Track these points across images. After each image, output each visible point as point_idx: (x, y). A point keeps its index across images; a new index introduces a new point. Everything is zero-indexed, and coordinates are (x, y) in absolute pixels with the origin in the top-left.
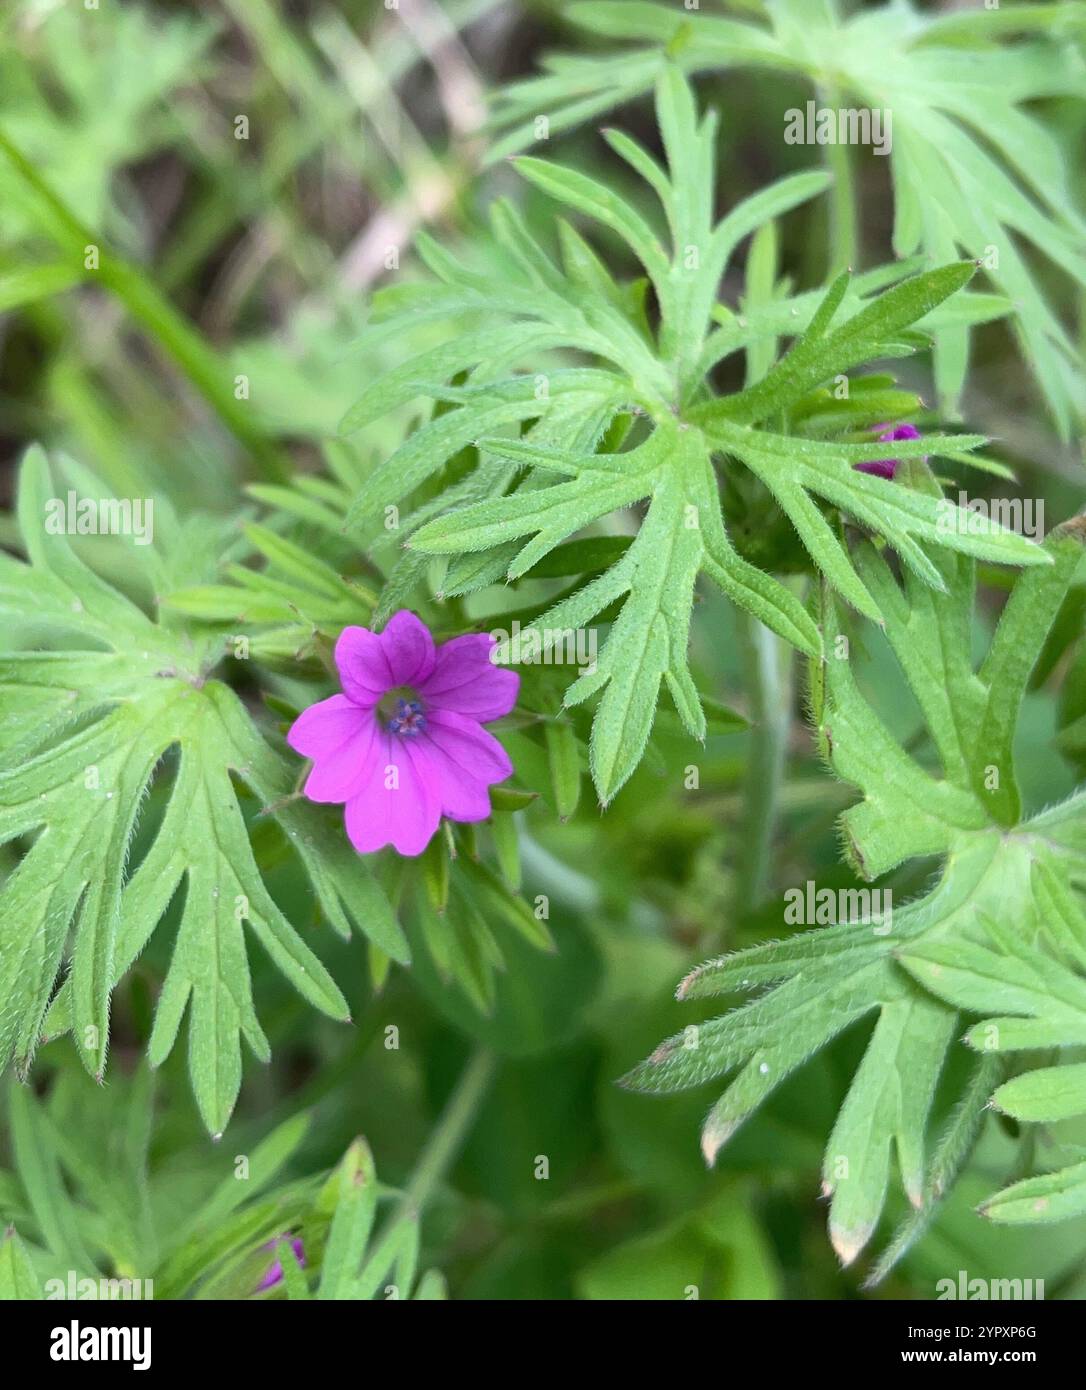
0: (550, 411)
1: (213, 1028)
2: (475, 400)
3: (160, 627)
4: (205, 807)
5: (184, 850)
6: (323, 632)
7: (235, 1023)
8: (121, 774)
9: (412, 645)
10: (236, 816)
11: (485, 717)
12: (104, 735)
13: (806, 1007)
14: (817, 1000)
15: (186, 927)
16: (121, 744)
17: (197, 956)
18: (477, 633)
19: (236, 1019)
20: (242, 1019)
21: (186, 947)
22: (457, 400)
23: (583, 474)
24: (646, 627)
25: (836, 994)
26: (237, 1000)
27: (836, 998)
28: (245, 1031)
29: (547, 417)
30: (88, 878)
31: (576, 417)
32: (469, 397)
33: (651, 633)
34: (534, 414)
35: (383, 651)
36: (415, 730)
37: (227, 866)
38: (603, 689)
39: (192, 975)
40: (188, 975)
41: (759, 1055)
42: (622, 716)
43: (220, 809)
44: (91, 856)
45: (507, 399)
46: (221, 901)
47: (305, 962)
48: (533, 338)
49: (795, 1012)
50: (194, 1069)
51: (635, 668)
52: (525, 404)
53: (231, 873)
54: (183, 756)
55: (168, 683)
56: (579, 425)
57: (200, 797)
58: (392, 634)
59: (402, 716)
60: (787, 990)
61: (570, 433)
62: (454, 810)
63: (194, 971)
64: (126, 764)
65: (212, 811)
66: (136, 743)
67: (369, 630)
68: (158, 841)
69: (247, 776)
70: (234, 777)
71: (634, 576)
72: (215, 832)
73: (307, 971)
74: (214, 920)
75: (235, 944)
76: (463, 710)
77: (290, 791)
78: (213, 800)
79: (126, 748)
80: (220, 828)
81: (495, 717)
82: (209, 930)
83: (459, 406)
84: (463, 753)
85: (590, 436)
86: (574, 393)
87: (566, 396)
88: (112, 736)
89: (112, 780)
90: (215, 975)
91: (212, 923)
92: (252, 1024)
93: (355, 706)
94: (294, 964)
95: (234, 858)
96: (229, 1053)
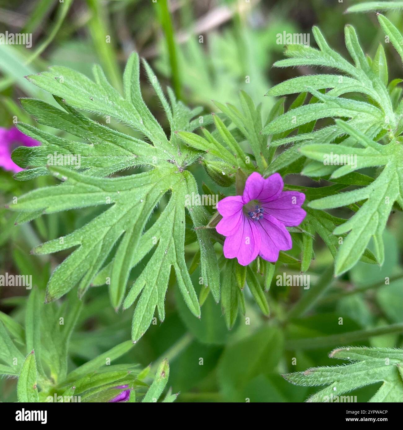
0: (356, 117)
1: (147, 302)
2: (329, 102)
3: (170, 142)
4: (173, 218)
5: (161, 232)
6: (241, 170)
7: (156, 303)
8: (148, 194)
9: (274, 187)
10: (183, 226)
11: (288, 224)
12: (147, 177)
13: (359, 373)
14: (364, 372)
15: (152, 261)
16: (151, 183)
17: (151, 273)
18: (301, 192)
19: (157, 302)
20: (159, 303)
21: (149, 268)
22: (323, 99)
23: (369, 147)
24: (370, 215)
25: (371, 372)
26: (160, 295)
27: (370, 373)
28: (158, 307)
29: (354, 119)
30: (125, 230)
31: (367, 123)
32: (327, 100)
33: (372, 218)
34: (350, 116)
35: (263, 186)
36: (258, 219)
37: (173, 244)
38: (348, 233)
39: (147, 279)
40: (146, 279)
41: (335, 383)
42: (352, 245)
43: (178, 221)
44: (129, 222)
45: (341, 107)
46: (167, 256)
47: (190, 290)
48: (356, 86)
49: (355, 374)
50: (136, 314)
51: (362, 229)
52: (347, 111)
53: (174, 247)
54: (172, 196)
55: (172, 166)
56: (368, 127)
57: (173, 213)
58: (270, 181)
59: (256, 212)
60: (358, 365)
61: (364, 129)
62: (264, 254)
63: (148, 278)
64: (151, 191)
65: (175, 221)
66: (157, 184)
67: (262, 176)
68: (155, 225)
69: (191, 213)
70: (186, 210)
71: (371, 194)
72: (173, 229)
73: (189, 293)
74: (161, 262)
75: (166, 274)
76: (280, 218)
77: (206, 225)
78: (177, 217)
79: (152, 185)
80: (176, 229)
81: (291, 225)
82: (159, 265)
83: (322, 102)
84: (274, 235)
85: (372, 133)
86: (367, 114)
87: (364, 114)
88: (149, 179)
89: (144, 195)
90: (155, 282)
91: (160, 263)
92: (162, 305)
93: (243, 202)
94: (186, 289)
95: (177, 241)
96: (150, 313)
